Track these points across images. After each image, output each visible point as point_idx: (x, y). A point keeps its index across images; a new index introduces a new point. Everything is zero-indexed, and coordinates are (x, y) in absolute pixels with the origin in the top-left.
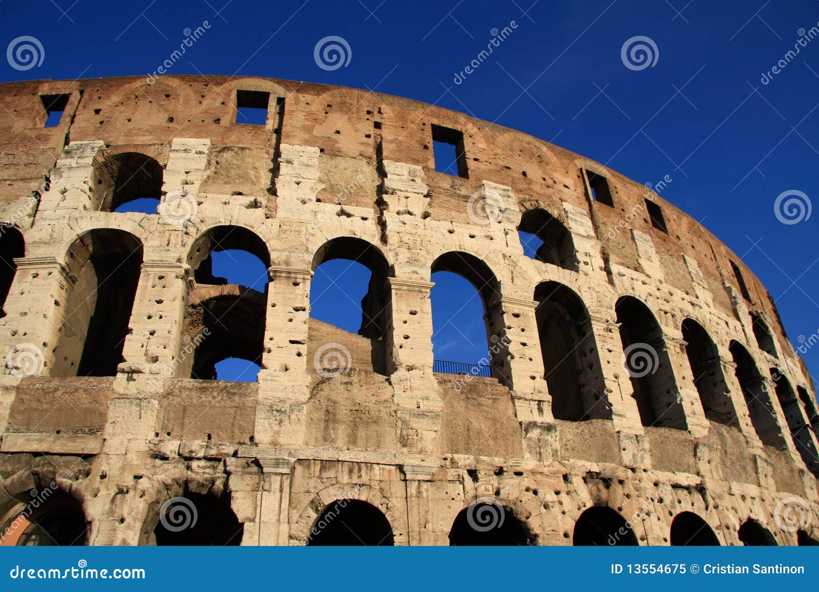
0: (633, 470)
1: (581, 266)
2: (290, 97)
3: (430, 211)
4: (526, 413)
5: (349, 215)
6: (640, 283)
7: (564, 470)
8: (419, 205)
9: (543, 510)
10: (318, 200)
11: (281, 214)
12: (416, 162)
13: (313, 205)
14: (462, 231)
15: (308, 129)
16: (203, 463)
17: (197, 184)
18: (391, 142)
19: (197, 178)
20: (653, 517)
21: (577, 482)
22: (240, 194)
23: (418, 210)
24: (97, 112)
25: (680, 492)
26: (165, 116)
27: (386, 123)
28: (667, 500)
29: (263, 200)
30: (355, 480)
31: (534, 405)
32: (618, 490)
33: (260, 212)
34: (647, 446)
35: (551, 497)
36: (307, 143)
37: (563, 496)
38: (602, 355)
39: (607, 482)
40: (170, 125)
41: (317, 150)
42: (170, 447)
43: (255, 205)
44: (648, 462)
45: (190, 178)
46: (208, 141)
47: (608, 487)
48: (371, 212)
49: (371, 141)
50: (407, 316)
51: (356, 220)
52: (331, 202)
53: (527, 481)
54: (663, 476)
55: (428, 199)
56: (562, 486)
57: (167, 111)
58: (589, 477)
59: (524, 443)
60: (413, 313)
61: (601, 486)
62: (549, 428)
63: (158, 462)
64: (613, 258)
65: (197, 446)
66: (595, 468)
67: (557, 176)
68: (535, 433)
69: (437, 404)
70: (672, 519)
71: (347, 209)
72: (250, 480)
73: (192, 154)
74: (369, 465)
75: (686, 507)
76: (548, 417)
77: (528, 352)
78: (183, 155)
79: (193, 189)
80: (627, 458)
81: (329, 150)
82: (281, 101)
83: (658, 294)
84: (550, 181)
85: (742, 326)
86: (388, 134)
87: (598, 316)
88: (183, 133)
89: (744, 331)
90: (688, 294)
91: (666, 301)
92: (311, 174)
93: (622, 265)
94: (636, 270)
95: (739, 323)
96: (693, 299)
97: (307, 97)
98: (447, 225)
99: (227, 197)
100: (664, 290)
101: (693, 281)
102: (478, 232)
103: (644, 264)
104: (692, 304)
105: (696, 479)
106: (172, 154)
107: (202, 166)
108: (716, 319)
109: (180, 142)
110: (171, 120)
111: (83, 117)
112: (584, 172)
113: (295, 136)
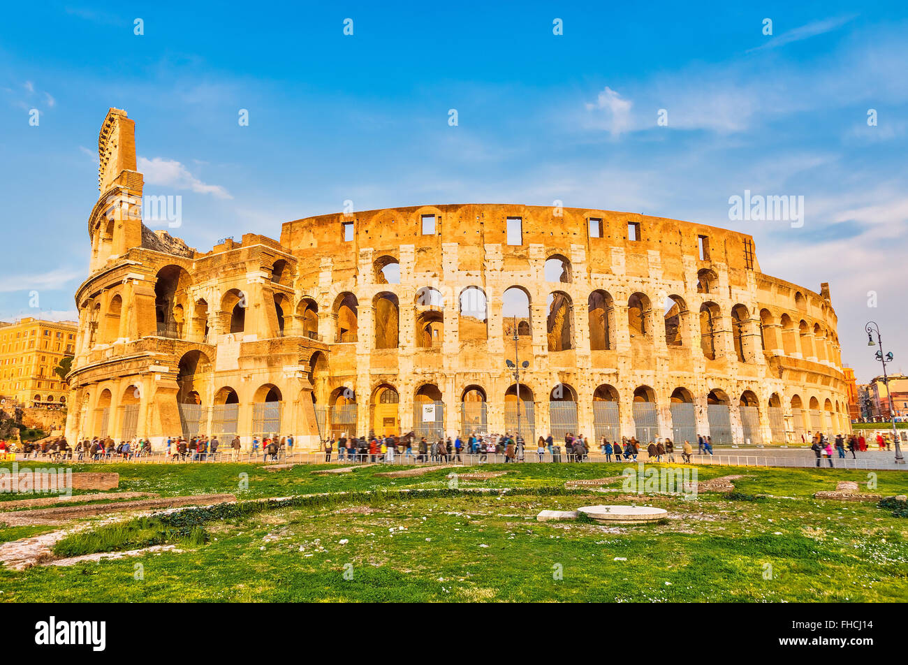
0: (581, 369)
1: (574, 280)
2: (443, 215)
3: (504, 267)
4: (537, 351)
5: (471, 275)
6: (608, 280)
7: (550, 371)
8: (499, 265)
9: (539, 385)
10: (459, 270)
11: (445, 278)
12: (499, 242)
13: (457, 272)
14: (517, 274)
15: (452, 233)
16: (429, 375)
17: (413, 267)
18: (487, 233)
19: (412, 265)
20: (587, 387)
21: (555, 375)
22: (429, 271)
23: (499, 269)
24: (367, 232)
25: (604, 377)
26: (394, 234)
27: (486, 222)
28: (595, 380)
29: (437, 273)
30: (475, 378)
31: (541, 347)
32: (573, 377)
33: (437, 279)
34: (590, 359)
36: (452, 241)
37: (548, 380)
38: (576, 321)
39: (568, 374)
40: (398, 238)
41: (457, 244)
42: (419, 370)
43: (435, 276)
44: (590, 365)
45: (409, 265)
46: (413, 246)
47: (568, 376)
48: (479, 272)
49: (479, 234)
50: (493, 317)
51: (474, 277)
52: (464, 270)
53: (534, 376)
54: (595, 370)
55: (503, 262)
56: (548, 377)
57: (395, 230)
58: (561, 373)
59: (535, 362)
60: (496, 316)
61: (565, 376)
62: (544, 357)
63: (415, 375)
64: (594, 270)
65: (426, 369)
66: (563, 369)
67: (570, 229)
68: (539, 359)
69: (502, 351)
70: (596, 387)
71: (470, 272)
72: (443, 380)
73: (408, 253)
74: (479, 373)
75: (606, 382)
76: (546, 352)
77: (541, 326)
78: (405, 254)
79: (411, 271)
80: (579, 365)
81: (462, 244)
82: (440, 218)
83: (618, 283)
84: (565, 234)
85: (685, 283)
86: (486, 229)
87: (578, 304)
88: (403, 242)
89: (685, 286)
90: (641, 277)
91: (623, 286)
92: (455, 259)
93: (599, 272)
94: (607, 273)
95: (682, 283)
96: (644, 279)
97: (450, 214)
98: (511, 273)
99: (425, 273)
100: (624, 279)
101: (648, 268)
102: (524, 273)
103: (614, 269)
104: (643, 282)
105: (615, 371)
106: (401, 254)
107: (413, 259)
108: (661, 286)
109: (402, 247)
110: (397, 235)
111: (362, 234)
112: (589, 219)
113: (447, 238)
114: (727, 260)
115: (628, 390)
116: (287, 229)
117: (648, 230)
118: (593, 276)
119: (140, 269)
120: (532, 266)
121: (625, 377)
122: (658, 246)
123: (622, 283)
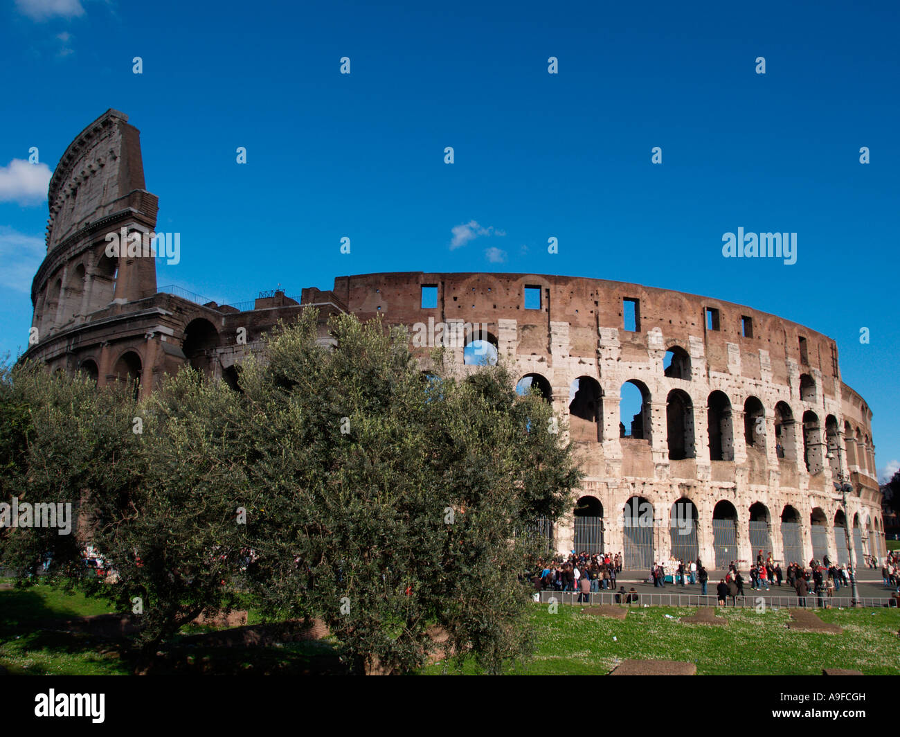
0: (701, 481)
1: (693, 377)
2: (552, 287)
3: (621, 357)
4: (657, 459)
5: (584, 363)
6: (725, 380)
7: (670, 483)
8: (615, 353)
9: (660, 499)
10: (570, 356)
11: (554, 365)
12: (615, 326)
13: (568, 358)
14: (636, 366)
15: (562, 311)
17: (514, 348)
18: (603, 314)
19: (514, 345)
20: (707, 503)
21: (676, 488)
22: (534, 354)
23: (615, 358)
24: (455, 299)
25: (723, 491)
26: (490, 305)
27: (601, 301)
28: (715, 494)
29: (545, 357)
30: (590, 488)
31: (661, 455)
32: (693, 491)
33: (544, 364)
34: (710, 471)
35: (663, 494)
36: (563, 320)
37: (669, 494)
38: (696, 425)
39: (688, 487)
40: (495, 310)
41: (567, 324)
43: (542, 360)
44: (709, 477)
45: (511, 345)
46: (515, 321)
47: (688, 489)
48: (593, 361)
49: (593, 315)
50: (609, 415)
51: (588, 365)
52: (576, 356)
53: (654, 488)
54: (717, 484)
55: (620, 350)
56: (669, 490)
57: (492, 300)
58: (681, 485)
59: (655, 471)
60: (612, 413)
61: (686, 490)
62: (666, 466)
64: (712, 368)
66: (684, 481)
67: (689, 318)
68: (660, 468)
69: (620, 456)
70: (716, 503)
71: (584, 359)
73: (509, 330)
74: (595, 483)
75: (724, 497)
76: (666, 460)
77: (661, 429)
78: (505, 330)
79: (513, 351)
80: (699, 477)
81: (574, 324)
82: (548, 291)
83: (734, 384)
84: (684, 323)
85: (791, 388)
86: (601, 309)
87: (698, 405)
88: (502, 316)
89: (791, 392)
90: (754, 379)
91: (739, 388)
92: (566, 341)
93: (717, 370)
94: (724, 372)
95: (788, 387)
96: (758, 382)
97: (560, 287)
98: (628, 364)
99: (529, 356)
100: (740, 381)
101: (761, 369)
102: (643, 365)
103: (731, 367)
104: (756, 385)
105: (733, 485)
106: (500, 330)
107: (515, 338)
108: (771, 390)
109: (502, 322)
110: (495, 307)
111: (449, 302)
112: (706, 309)
113: (557, 316)
114: (820, 365)
115: (745, 507)
116: (343, 285)
117: (758, 326)
118: (712, 374)
120: (651, 359)
121: (743, 493)
122: (766, 344)
123: (738, 385)
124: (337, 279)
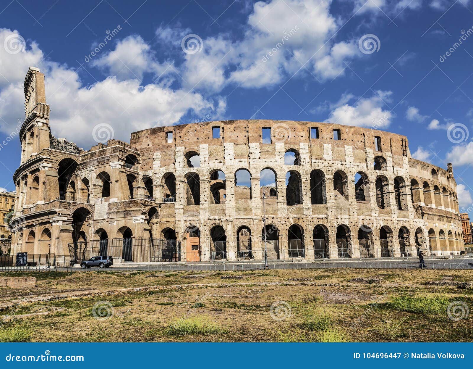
0: (306, 215)
1: (302, 163)
2: (225, 126)
3: (261, 157)
4: (280, 205)
5: (241, 162)
6: (321, 163)
7: (288, 217)
8: (258, 155)
9: (282, 225)
10: (234, 159)
11: (226, 164)
12: (257, 142)
13: (233, 160)
14: (268, 161)
15: (230, 137)
16: (217, 220)
17: (207, 158)
18: (251, 137)
19: (207, 156)
20: (309, 226)
21: (291, 219)
22: (217, 160)
23: (257, 157)
24: (180, 137)
25: (319, 219)
26: (196, 138)
27: (250, 131)
28: (315, 221)
29: (222, 161)
30: (244, 222)
31: (283, 203)
32: (301, 220)
33: (222, 164)
34: (311, 209)
35: (284, 223)
36: (230, 142)
37: (287, 222)
38: (303, 188)
39: (298, 218)
40: (198, 141)
41: (233, 143)
42: (212, 218)
44: (311, 213)
45: (205, 156)
46: (207, 145)
48: (246, 160)
49: (246, 138)
50: (254, 186)
51: (243, 162)
52: (237, 159)
53: (279, 220)
54: (314, 216)
55: (260, 154)
56: (287, 220)
57: (196, 136)
58: (294, 218)
60: (256, 185)
61: (297, 220)
62: (285, 209)
63: (210, 220)
64: (313, 157)
65: (217, 217)
66: (295, 216)
67: (299, 134)
68: (281, 210)
69: (260, 205)
70: (315, 226)
71: (241, 160)
72: (226, 223)
73: (205, 149)
74: (247, 219)
75: (320, 222)
76: (285, 206)
77: (283, 191)
78: (202, 150)
80: (305, 213)
81: (236, 143)
82: (223, 128)
83: (328, 165)
84: (296, 136)
85: (367, 164)
86: (250, 135)
87: (304, 177)
88: (201, 143)
89: (367, 166)
90: (341, 161)
91: (330, 167)
92: (232, 152)
93: (316, 159)
94: (321, 159)
95: (365, 164)
96: (343, 163)
97: (229, 126)
98: (265, 160)
99: (214, 161)
100: (331, 163)
101: (345, 155)
102: (273, 160)
103: (325, 157)
104: (342, 164)
105: (326, 216)
106: (200, 150)
107: (208, 153)
108: (353, 166)
109: (201, 146)
110: (198, 139)
111: (178, 139)
112: (310, 128)
113: (227, 140)
114: (391, 151)
115: (334, 227)
116: (134, 137)
117: (345, 134)
118: (313, 161)
119: (48, 160)
120: (277, 156)
121: (332, 220)
122: (350, 143)
123: (330, 165)
124: (132, 134)
